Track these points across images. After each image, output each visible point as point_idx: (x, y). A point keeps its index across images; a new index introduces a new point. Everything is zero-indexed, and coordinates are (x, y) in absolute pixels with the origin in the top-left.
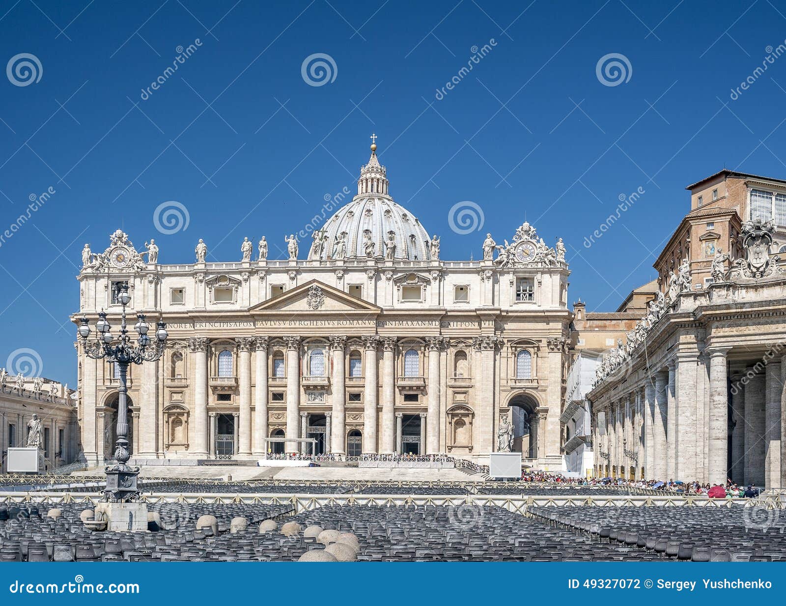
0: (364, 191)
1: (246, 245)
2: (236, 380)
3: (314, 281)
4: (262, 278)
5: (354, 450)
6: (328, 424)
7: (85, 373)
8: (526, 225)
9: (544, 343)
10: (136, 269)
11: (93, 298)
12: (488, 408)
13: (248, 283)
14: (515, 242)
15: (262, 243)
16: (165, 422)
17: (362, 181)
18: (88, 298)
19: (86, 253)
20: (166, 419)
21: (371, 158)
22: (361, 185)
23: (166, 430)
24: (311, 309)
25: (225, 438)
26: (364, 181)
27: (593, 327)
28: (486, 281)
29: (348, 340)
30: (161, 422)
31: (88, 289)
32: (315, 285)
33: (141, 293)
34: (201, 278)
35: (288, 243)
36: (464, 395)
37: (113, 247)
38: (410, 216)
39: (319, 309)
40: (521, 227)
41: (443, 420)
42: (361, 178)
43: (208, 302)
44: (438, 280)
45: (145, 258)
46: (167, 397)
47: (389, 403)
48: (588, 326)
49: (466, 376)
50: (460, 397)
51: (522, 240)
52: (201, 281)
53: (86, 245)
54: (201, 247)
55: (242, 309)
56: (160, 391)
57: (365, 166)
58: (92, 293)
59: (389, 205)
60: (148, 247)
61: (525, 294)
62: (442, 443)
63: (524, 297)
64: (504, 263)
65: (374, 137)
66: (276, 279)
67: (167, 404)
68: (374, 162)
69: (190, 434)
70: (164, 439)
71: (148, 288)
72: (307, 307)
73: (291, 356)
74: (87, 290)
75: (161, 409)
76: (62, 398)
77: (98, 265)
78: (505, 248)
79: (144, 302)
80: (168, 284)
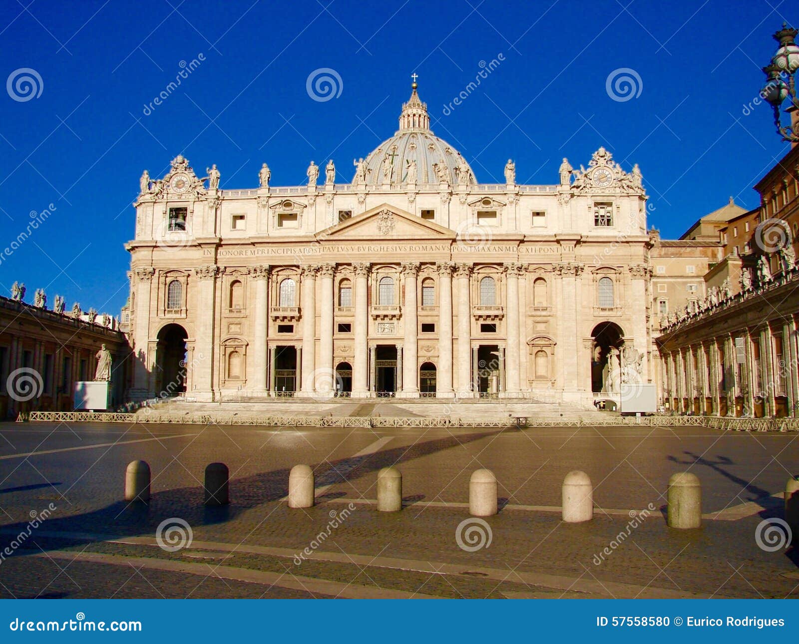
0: (406, 127)
1: (313, 170)
2: (300, 310)
3: (385, 204)
4: (329, 203)
5: (427, 386)
6: (399, 357)
7: (139, 304)
8: (602, 150)
9: (625, 270)
10: (197, 195)
11: (150, 225)
12: (571, 338)
13: (313, 208)
14: (591, 167)
15: (330, 166)
16: (221, 355)
17: (404, 117)
18: (145, 226)
19: (145, 180)
20: (222, 353)
21: (413, 95)
22: (402, 121)
23: (222, 365)
24: (382, 234)
25: (286, 373)
26: (406, 116)
27: (668, 254)
28: (564, 205)
29: (420, 266)
30: (216, 356)
31: (146, 216)
32: (385, 209)
33: (200, 219)
34: (264, 203)
35: (357, 166)
36: (545, 324)
37: (174, 173)
38: (453, 150)
39: (390, 234)
40: (596, 153)
41: (523, 352)
42: (403, 114)
43: (270, 228)
44: (514, 205)
45: (206, 184)
46: (224, 329)
47: (465, 334)
48: (663, 253)
49: (545, 305)
50: (541, 327)
51: (598, 165)
52: (264, 206)
53: (146, 172)
54: (265, 173)
55: (308, 234)
56: (217, 322)
57: (406, 103)
58: (150, 220)
59: (431, 140)
60: (210, 173)
61: (603, 220)
62: (523, 376)
63: (603, 223)
64: (581, 188)
65: (415, 76)
66: (345, 203)
67: (224, 337)
68: (415, 98)
69: (248, 369)
70: (220, 375)
71: (208, 214)
72: (377, 231)
73: (360, 283)
74: (144, 217)
75: (217, 341)
76: (113, 330)
77: (157, 191)
78: (581, 173)
79: (203, 228)
80: (229, 209)
